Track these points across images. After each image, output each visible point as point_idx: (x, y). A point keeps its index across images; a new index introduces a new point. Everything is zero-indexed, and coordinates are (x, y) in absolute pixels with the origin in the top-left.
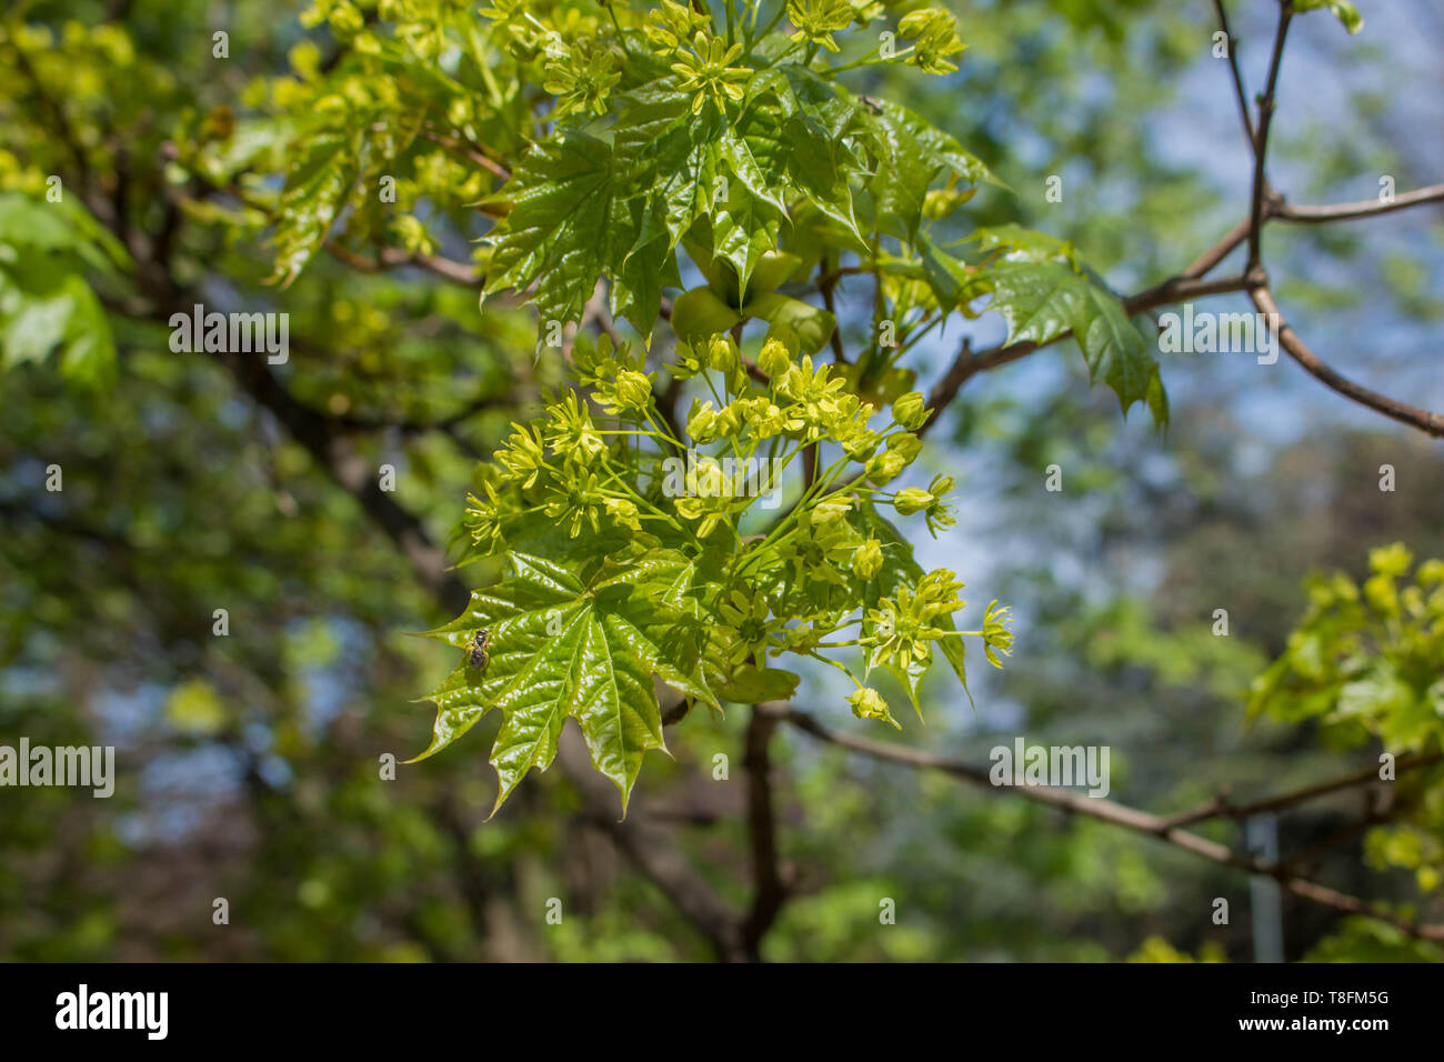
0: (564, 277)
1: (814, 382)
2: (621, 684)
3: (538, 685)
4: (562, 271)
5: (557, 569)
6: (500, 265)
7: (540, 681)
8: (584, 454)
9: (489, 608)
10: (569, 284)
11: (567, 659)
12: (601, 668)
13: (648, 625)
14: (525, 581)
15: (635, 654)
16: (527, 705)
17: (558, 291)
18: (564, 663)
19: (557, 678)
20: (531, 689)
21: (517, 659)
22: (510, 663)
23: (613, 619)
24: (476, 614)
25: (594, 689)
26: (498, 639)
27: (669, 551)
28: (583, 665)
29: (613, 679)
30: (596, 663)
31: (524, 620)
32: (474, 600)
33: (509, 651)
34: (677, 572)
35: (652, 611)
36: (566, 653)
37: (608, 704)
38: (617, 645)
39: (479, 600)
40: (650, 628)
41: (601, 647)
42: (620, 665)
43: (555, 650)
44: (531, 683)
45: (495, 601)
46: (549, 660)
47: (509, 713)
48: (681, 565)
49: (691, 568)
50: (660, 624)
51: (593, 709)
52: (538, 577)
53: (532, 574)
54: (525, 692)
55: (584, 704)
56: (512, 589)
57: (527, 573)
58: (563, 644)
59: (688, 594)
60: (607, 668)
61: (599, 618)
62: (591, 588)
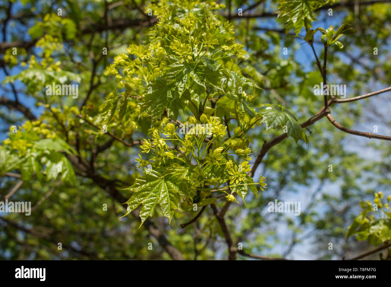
0: (157, 110)
1: (213, 122)
2: (170, 196)
3: (151, 198)
4: (157, 108)
5: (155, 172)
6: (143, 109)
7: (151, 197)
8: (161, 146)
9: (140, 182)
10: (159, 111)
11: (158, 192)
12: (166, 193)
13: (176, 183)
14: (148, 175)
15: (173, 189)
16: (148, 203)
17: (156, 113)
18: (157, 193)
19: (156, 197)
20: (149, 199)
21: (146, 193)
22: (145, 194)
23: (168, 182)
24: (137, 184)
25: (164, 198)
26: (142, 189)
27: (182, 167)
28: (161, 193)
29: (168, 196)
30: (164, 192)
31: (148, 184)
32: (136, 180)
33: (145, 191)
34: (184, 172)
35: (177, 179)
36: (158, 191)
37: (167, 201)
38: (169, 188)
39: (138, 180)
40: (177, 183)
41: (166, 189)
42: (170, 192)
43: (155, 190)
44: (149, 198)
45: (141, 180)
46: (153, 192)
47: (144, 204)
48: (185, 170)
49: (187, 170)
50: (179, 182)
51: (163, 202)
52: (151, 174)
53: (150, 173)
54: (148, 200)
55: (161, 201)
56: (145, 177)
57: (148, 173)
58: (157, 188)
59: (187, 176)
60: (167, 193)
61: (165, 182)
62: (163, 175)
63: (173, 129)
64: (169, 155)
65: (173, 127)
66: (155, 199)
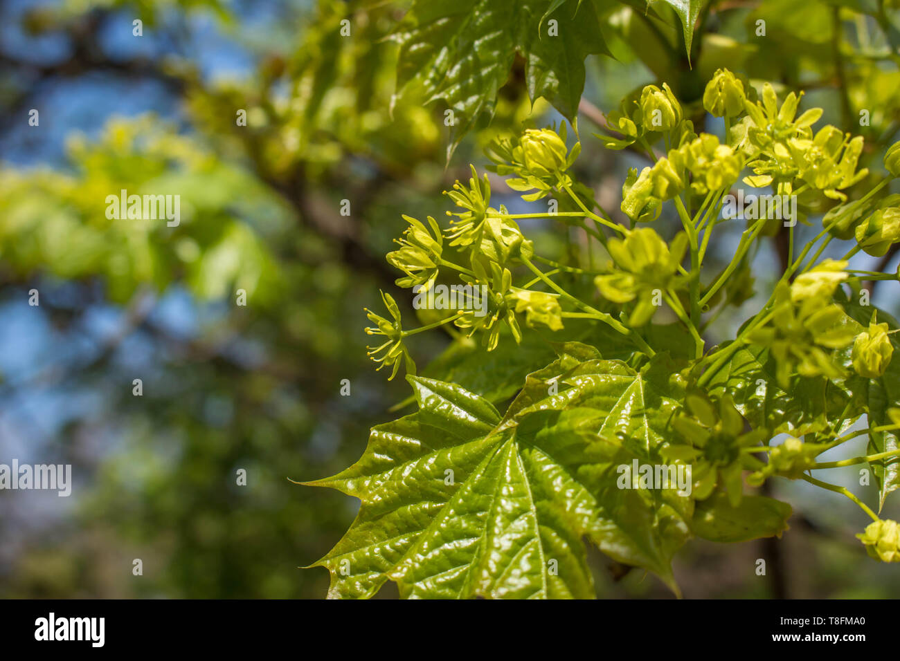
0: (478, 65)
1: (780, 117)
2: (548, 548)
3: (447, 546)
4: (476, 58)
5: (467, 395)
6: (409, 65)
7: (448, 541)
8: (498, 249)
9: (390, 447)
10: (485, 72)
11: (481, 509)
12: (521, 523)
13: (579, 465)
14: (429, 412)
15: (563, 506)
16: (431, 574)
17: (471, 81)
18: (479, 515)
19: (469, 535)
20: (436, 552)
21: (424, 511)
22: (416, 517)
23: (538, 456)
24: (377, 456)
25: (511, 553)
26: (400, 487)
27: (609, 362)
28: (498, 519)
29: (537, 540)
30: (513, 517)
31: (431, 460)
32: (374, 439)
33: (415, 501)
34: (621, 388)
35: (585, 445)
36: (480, 502)
37: (530, 574)
38: (542, 493)
39: (380, 439)
40: (582, 469)
41: (523, 494)
42: (546, 519)
43: (466, 499)
44: (436, 545)
45: (399, 438)
46: (459, 513)
47: (408, 586)
48: (625, 379)
49: (638, 382)
50: (593, 463)
51: (511, 580)
52: (446, 407)
53: (438, 403)
54: (430, 556)
55: (495, 576)
56: (415, 423)
57: (432, 401)
58: (476, 490)
59: (636, 415)
60: (530, 521)
61: (520, 451)
62: (510, 416)
63: (557, 159)
64: (537, 310)
65: (558, 148)
66: (470, 550)
